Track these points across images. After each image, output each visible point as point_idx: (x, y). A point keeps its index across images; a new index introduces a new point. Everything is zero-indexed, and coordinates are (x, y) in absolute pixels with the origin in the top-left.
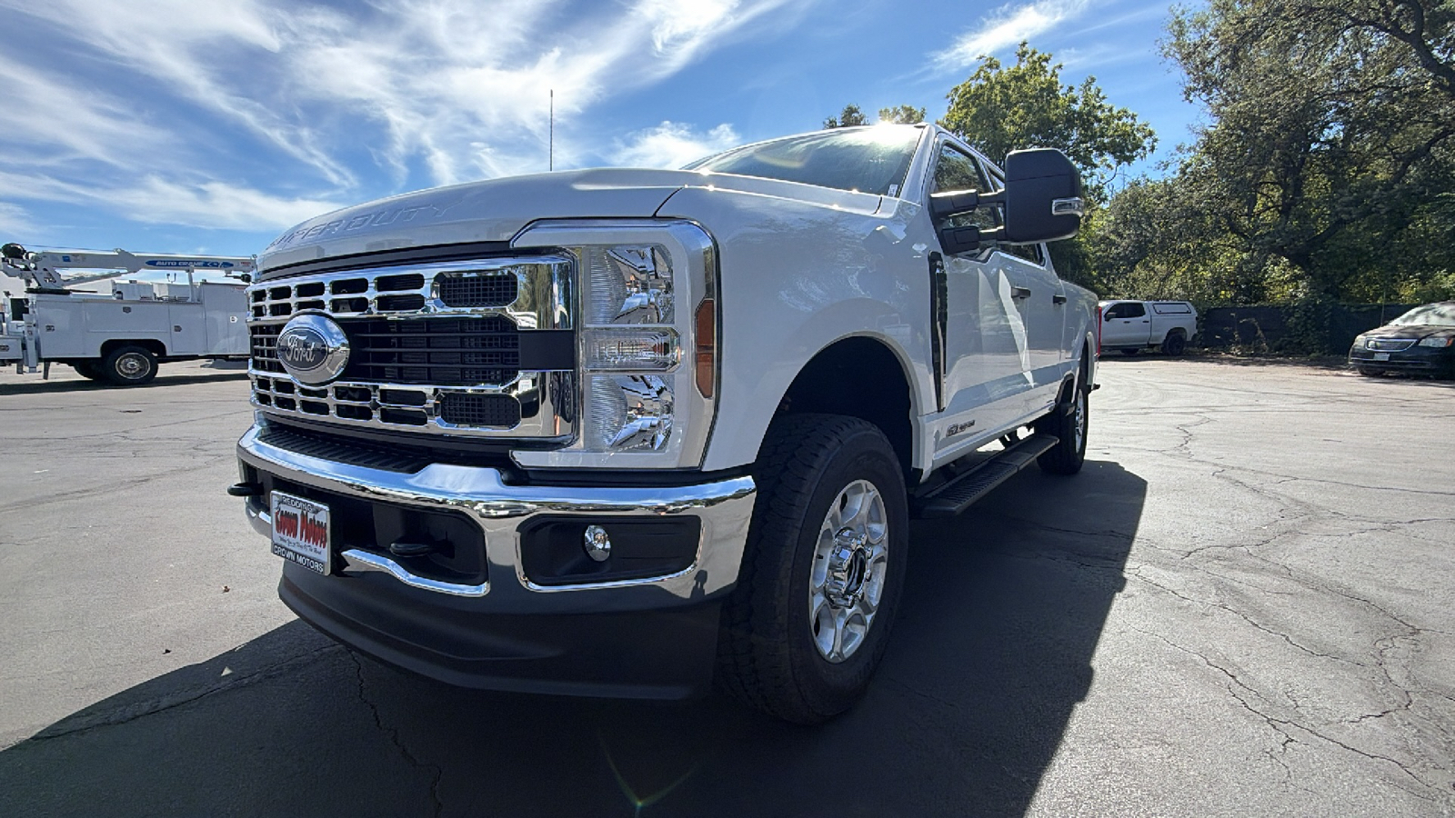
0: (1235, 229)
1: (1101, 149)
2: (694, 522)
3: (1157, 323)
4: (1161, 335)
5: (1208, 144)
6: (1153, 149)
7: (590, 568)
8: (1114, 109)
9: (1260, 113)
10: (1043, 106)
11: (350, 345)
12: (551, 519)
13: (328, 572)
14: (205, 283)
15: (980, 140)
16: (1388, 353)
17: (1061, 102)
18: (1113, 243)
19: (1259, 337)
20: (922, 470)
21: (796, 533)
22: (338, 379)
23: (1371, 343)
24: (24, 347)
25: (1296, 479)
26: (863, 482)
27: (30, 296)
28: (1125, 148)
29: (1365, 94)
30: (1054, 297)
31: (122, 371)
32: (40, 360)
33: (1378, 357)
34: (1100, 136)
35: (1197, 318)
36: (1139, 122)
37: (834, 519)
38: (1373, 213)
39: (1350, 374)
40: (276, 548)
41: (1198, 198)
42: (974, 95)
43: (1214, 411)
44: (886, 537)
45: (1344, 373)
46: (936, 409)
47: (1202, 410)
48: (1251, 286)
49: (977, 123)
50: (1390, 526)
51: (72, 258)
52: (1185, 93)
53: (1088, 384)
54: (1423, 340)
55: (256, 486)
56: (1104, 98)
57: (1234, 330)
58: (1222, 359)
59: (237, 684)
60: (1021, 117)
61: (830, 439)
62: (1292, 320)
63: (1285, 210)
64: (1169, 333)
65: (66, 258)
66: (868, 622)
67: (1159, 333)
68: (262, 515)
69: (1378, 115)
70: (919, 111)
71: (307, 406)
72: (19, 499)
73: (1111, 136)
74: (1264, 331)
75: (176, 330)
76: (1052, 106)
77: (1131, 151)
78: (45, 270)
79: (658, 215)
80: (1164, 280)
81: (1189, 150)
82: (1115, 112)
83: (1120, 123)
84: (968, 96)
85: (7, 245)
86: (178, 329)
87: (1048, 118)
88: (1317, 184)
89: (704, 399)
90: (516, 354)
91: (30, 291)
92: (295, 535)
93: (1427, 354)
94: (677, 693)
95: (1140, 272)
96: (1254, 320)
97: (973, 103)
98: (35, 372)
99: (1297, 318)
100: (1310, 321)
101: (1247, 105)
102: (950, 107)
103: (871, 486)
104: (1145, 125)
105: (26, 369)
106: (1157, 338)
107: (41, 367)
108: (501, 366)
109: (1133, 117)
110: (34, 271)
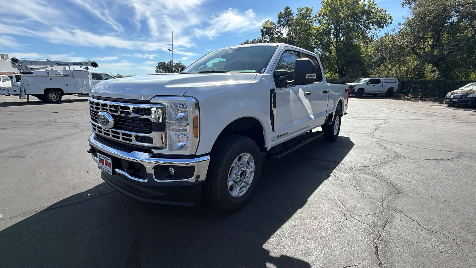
0: (415, 53)
1: (373, 23)
2: (194, 167)
3: (385, 86)
4: (386, 90)
5: (409, 23)
6: (391, 23)
7: (170, 176)
8: (379, 8)
9: (428, 12)
10: (353, 8)
11: (114, 120)
12: (160, 166)
13: (112, 174)
14: (74, 70)
15: (331, 20)
16: (457, 99)
17: (360, 6)
18: (373, 58)
19: (419, 91)
20: (267, 148)
21: (223, 168)
22: (112, 128)
23: (452, 96)
24: (21, 91)
25: (400, 144)
26: (245, 153)
27: (21, 75)
28: (381, 23)
29: (464, 6)
30: (324, 91)
31: (51, 98)
32: (26, 95)
33: (454, 100)
34: (373, 19)
35: (398, 84)
36: (387, 13)
37: (236, 163)
38: (462, 49)
39: (444, 105)
40: (99, 167)
41: (403, 42)
42: (330, 3)
43: (391, 119)
44: (254, 166)
45: (443, 105)
46: (272, 131)
47: (386, 118)
48: (420, 73)
49: (331, 13)
50: (417, 161)
51: (33, 62)
52: (402, 4)
53: (342, 113)
54: (469, 95)
55: (94, 151)
56: (376, 4)
57: (411, 88)
58: (405, 99)
59: (92, 198)
60: (346, 11)
61: (234, 144)
62: (430, 86)
63: (433, 47)
64: (388, 89)
65: (31, 62)
66: (248, 187)
67: (385, 89)
68: (96, 158)
69: (469, 13)
70: (311, 9)
71: (105, 133)
72: (28, 143)
73: (377, 18)
74: (421, 89)
75: (66, 85)
76: (357, 8)
77: (384, 24)
78: (25, 66)
79: (184, 95)
80: (390, 70)
81: (402, 25)
82: (379, 9)
83: (381, 14)
84: (328, 3)
85: (13, 58)
86: (67, 85)
87: (355, 12)
88: (446, 38)
89: (196, 139)
90: (152, 127)
91: (21, 73)
92: (104, 165)
93: (469, 99)
94: (192, 204)
95: (382, 67)
96: (417, 85)
97: (329, 6)
98: (25, 98)
99: (432, 85)
100: (436, 86)
101: (423, 9)
102: (322, 7)
103: (248, 154)
104: (389, 14)
105: (22, 97)
106: (384, 91)
107: (26, 97)
108: (149, 130)
109: (385, 11)
110: (21, 66)
